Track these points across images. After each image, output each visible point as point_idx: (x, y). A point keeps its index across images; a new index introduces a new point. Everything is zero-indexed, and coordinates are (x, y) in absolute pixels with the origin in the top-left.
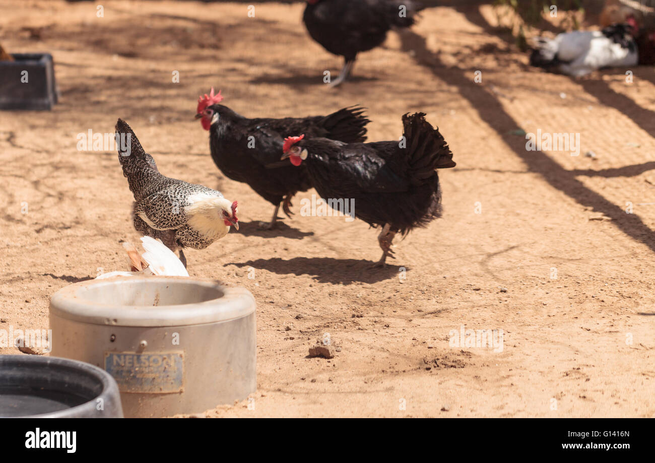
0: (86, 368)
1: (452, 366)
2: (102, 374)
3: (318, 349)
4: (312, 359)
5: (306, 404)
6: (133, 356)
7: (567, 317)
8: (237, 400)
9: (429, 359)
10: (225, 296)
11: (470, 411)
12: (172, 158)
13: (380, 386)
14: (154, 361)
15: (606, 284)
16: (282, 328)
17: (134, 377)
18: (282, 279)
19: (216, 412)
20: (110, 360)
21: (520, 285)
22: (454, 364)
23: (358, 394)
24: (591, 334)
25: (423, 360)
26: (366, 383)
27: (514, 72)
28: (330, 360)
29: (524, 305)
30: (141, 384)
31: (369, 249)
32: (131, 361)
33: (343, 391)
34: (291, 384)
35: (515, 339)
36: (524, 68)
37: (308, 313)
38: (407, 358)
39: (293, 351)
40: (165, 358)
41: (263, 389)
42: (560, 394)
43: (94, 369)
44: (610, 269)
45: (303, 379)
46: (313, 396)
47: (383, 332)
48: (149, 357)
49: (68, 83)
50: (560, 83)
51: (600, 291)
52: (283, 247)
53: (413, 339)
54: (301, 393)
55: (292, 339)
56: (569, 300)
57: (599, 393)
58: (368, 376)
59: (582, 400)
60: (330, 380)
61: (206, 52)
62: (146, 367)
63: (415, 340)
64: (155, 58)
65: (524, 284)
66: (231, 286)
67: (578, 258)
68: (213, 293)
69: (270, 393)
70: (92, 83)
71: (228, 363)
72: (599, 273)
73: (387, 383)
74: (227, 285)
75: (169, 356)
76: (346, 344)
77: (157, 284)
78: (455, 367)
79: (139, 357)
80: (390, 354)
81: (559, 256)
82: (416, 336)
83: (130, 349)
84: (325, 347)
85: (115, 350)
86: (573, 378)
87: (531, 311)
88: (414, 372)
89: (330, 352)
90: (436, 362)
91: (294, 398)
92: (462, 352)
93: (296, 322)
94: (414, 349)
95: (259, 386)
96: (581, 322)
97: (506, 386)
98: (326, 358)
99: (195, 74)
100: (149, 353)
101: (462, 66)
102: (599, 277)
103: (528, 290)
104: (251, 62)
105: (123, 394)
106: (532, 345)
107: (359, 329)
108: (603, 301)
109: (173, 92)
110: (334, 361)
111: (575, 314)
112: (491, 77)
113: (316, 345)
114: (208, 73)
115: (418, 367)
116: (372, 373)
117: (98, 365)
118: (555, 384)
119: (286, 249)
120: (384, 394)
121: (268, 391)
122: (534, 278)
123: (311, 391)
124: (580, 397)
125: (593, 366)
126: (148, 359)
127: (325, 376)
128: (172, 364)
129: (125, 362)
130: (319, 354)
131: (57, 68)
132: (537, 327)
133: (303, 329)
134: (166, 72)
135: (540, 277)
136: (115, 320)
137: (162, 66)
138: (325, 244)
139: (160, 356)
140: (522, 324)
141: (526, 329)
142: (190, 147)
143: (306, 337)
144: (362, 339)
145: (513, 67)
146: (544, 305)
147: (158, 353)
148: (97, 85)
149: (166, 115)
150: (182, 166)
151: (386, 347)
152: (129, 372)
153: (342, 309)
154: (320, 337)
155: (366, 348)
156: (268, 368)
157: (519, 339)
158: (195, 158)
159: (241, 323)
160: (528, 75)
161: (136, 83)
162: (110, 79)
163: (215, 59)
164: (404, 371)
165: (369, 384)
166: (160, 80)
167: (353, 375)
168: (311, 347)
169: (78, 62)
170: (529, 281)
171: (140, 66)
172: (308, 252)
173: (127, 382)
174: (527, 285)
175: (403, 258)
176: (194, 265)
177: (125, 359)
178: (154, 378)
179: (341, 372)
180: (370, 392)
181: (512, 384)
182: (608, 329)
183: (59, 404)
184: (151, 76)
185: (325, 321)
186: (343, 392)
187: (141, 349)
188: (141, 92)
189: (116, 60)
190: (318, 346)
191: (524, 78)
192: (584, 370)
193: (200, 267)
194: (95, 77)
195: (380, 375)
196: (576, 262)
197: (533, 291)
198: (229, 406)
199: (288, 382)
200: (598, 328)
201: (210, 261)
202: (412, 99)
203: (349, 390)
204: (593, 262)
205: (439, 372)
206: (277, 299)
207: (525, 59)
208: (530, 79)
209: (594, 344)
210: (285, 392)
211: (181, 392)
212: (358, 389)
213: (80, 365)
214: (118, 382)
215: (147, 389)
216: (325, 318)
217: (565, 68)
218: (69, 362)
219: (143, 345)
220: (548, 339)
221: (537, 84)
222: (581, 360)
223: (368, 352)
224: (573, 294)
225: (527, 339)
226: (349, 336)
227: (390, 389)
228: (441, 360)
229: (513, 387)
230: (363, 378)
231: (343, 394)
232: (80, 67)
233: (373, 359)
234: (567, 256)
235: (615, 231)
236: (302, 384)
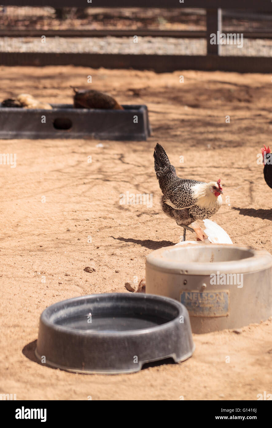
0: (169, 301)
2: (179, 305)
6: (197, 293)
8: (262, 321)
10: (255, 256)
12: (221, 170)
14: (211, 296)
17: (198, 306)
19: (249, 328)
20: (183, 296)
30: (203, 311)
32: (196, 297)
40: (217, 295)
43: (173, 302)
48: (208, 294)
49: (157, 123)
61: (243, 104)
62: (205, 301)
64: (210, 108)
66: (258, 250)
68: (247, 254)
70: (172, 123)
71: (257, 298)
74: (256, 249)
75: (220, 293)
77: (212, 249)
79: (201, 294)
83: (195, 289)
85: (186, 290)
99: (236, 118)
100: (208, 292)
104: (270, 110)
105: (191, 317)
109: (222, 129)
114: (244, 117)
117: (176, 299)
126: (207, 295)
128: (222, 298)
129: (193, 297)
131: (150, 114)
134: (217, 117)
136: (187, 271)
137: (215, 113)
139: (215, 293)
142: (233, 163)
147: (213, 291)
148: (175, 124)
149: (217, 143)
150: (228, 175)
152: (195, 303)
158: (237, 170)
159: (264, 273)
161: (200, 124)
162: (183, 121)
163: (248, 109)
166: (214, 122)
169: (163, 110)
171: (202, 113)
173: (194, 310)
176: (236, 237)
177: (193, 295)
178: (210, 308)
183: (152, 323)
184: (208, 119)
187: (203, 289)
188: (202, 129)
189: (187, 109)
193: (239, 238)
194: (174, 120)
198: (257, 324)
201: (245, 234)
211: (227, 316)
213: (164, 300)
214: (188, 309)
215: (206, 313)
218: (158, 297)
219: (204, 286)
232: (164, 113)
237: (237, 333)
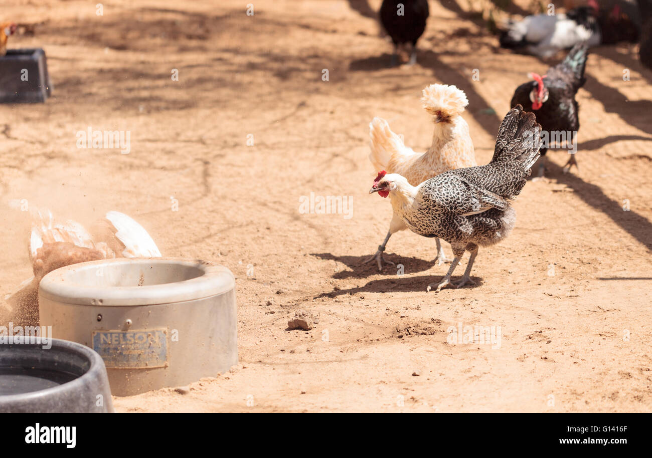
0: (74, 347)
1: (423, 334)
2: (90, 352)
3: (296, 321)
4: (291, 332)
5: (285, 374)
6: (119, 334)
7: (531, 283)
8: (219, 373)
9: (402, 327)
10: (206, 274)
11: (439, 375)
12: (160, 145)
13: (356, 355)
14: (139, 338)
15: (568, 252)
16: (264, 303)
17: (121, 354)
18: (264, 256)
19: (200, 384)
20: (97, 339)
21: (487, 255)
22: (424, 331)
23: (334, 363)
24: (553, 299)
25: (395, 329)
26: (342, 352)
27: (485, 55)
28: (308, 332)
29: (491, 274)
30: (128, 361)
31: (347, 225)
32: (117, 339)
33: (320, 360)
34: (271, 355)
35: (482, 306)
36: (495, 50)
37: (288, 288)
38: (381, 327)
39: (273, 324)
40: (150, 335)
41: (245, 361)
42: (523, 356)
43: (82, 348)
44: (571, 238)
45: (282, 351)
46: (291, 366)
47: (358, 303)
48: (134, 334)
49: (61, 77)
50: (529, 63)
51: (562, 259)
52: (265, 227)
53: (387, 310)
54: (281, 364)
55: (273, 313)
56: (533, 268)
57: (559, 354)
58: (343, 346)
59: (543, 361)
60: (308, 351)
61: (194, 43)
62: (131, 344)
63: (389, 310)
64: (144, 50)
65: (491, 255)
66: (211, 265)
67: (542, 228)
68: (194, 272)
69: (251, 365)
70: (84, 76)
71: (210, 337)
72: (561, 242)
73: (362, 351)
74: (208, 264)
75: (154, 333)
76: (323, 316)
77: (141, 265)
78: (426, 334)
79: (124, 335)
80: (365, 325)
81: (525, 227)
82: (389, 306)
83: (115, 327)
84: (303, 319)
85: (102, 329)
86: (535, 340)
87: (498, 279)
88: (387, 340)
89: (308, 324)
90: (408, 330)
91: (274, 369)
92: (433, 320)
93: (277, 297)
94: (388, 318)
95: (240, 359)
96: (544, 288)
97: (473, 350)
98: (304, 330)
99: (183, 64)
100: (135, 331)
101: (437, 50)
102: (562, 245)
103: (495, 260)
104: (236, 51)
105: (110, 371)
106: (497, 311)
107: (336, 302)
108: (564, 268)
109: (161, 83)
110: (312, 333)
111: (539, 280)
112: (464, 60)
113: (295, 318)
114: (195, 63)
115: (391, 335)
116: (348, 343)
117: (86, 344)
118: (518, 347)
119: (268, 229)
120: (359, 361)
121: (250, 363)
122: (500, 248)
123: (289, 362)
124: (542, 358)
125: (554, 329)
126: (134, 336)
127: (303, 347)
128: (157, 340)
129: (112, 340)
130: (297, 326)
131: (49, 62)
132: (503, 294)
133: (283, 303)
134: (155, 63)
135: (506, 247)
136: (101, 301)
137: (151, 58)
138: (306, 223)
139: (145, 333)
140: (489, 292)
141: (492, 297)
142: (178, 134)
143: (285, 311)
144: (339, 311)
145: (485, 50)
146: (510, 273)
147: (143, 330)
148: (89, 78)
149: (154, 104)
150: (170, 152)
151: (361, 318)
152: (116, 349)
153: (320, 283)
154: (298, 311)
155: (342, 319)
156: (249, 341)
157: (486, 306)
158: (182, 144)
159: (221, 299)
160: (499, 57)
161: (126, 75)
162: (101, 71)
163: (203, 49)
164: (378, 340)
165: (345, 353)
166: (149, 71)
167: (330, 346)
168: (290, 320)
169: (70, 56)
170: (496, 251)
171: (131, 58)
172: (289, 230)
173: (114, 359)
174: (494, 255)
175: (378, 233)
176: (181, 246)
177: (112, 337)
178: (140, 355)
179: (317, 342)
180: (346, 361)
181: (479, 349)
182: (569, 294)
184: (140, 68)
185: (305, 295)
186: (320, 362)
187: (127, 327)
188: (132, 84)
189: (108, 53)
190: (296, 319)
191: (494, 60)
192: (546, 333)
193: (186, 248)
194: (87, 70)
195: (355, 345)
196: (541, 232)
197: (500, 260)
198: (212, 378)
199: (269, 353)
200: (560, 293)
201: (196, 242)
202: (388, 83)
203: (326, 360)
204: (556, 231)
205: (410, 339)
206: (259, 276)
207: (495, 42)
208: (500, 61)
209: (556, 308)
210: (265, 364)
211: (166, 367)
212: (334, 358)
213: (68, 345)
214: (104, 359)
215: (133, 364)
216: (305, 293)
217: (532, 49)
218: (59, 342)
219: (129, 323)
220: (512, 305)
221: (507, 66)
222: (543, 324)
223: (344, 323)
224: (537, 262)
225: (493, 306)
226: (326, 308)
227: (365, 357)
228: (412, 328)
229: (480, 351)
230: (339, 348)
231: (319, 363)
232: (73, 60)
233: (349, 330)
234: (532, 227)
235: (577, 202)
236: (281, 355)
237: (181, 392)
